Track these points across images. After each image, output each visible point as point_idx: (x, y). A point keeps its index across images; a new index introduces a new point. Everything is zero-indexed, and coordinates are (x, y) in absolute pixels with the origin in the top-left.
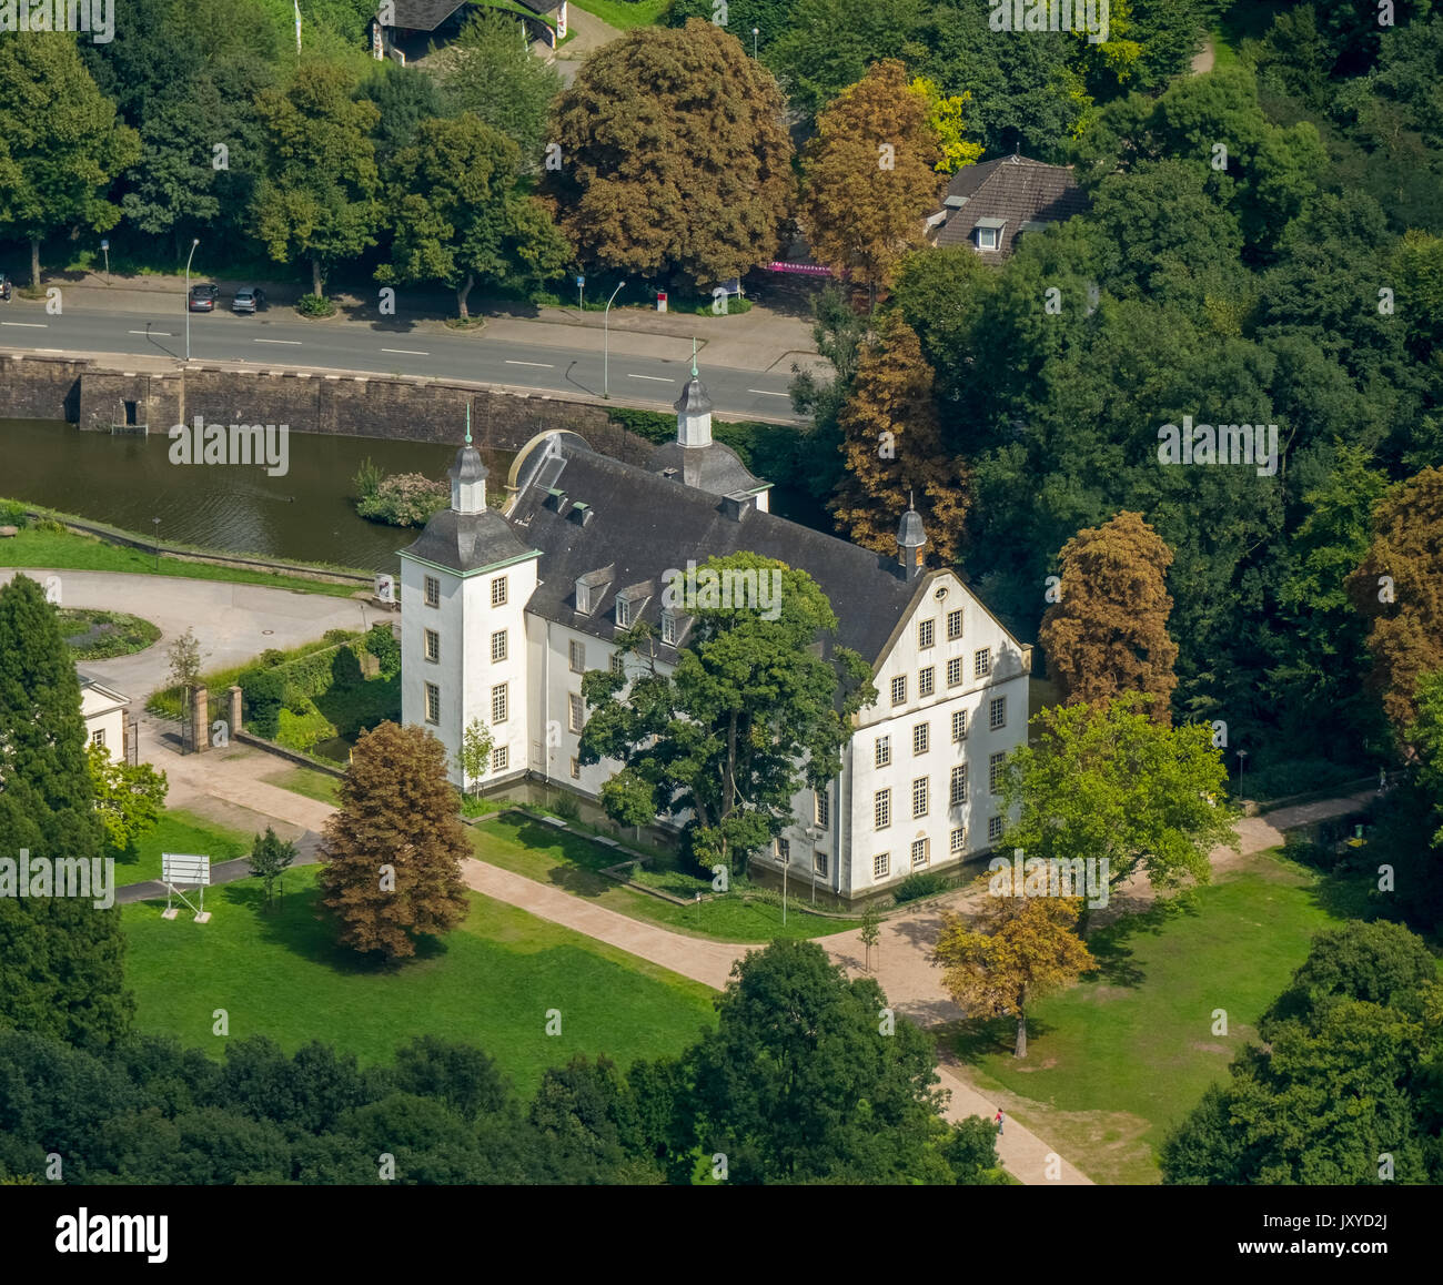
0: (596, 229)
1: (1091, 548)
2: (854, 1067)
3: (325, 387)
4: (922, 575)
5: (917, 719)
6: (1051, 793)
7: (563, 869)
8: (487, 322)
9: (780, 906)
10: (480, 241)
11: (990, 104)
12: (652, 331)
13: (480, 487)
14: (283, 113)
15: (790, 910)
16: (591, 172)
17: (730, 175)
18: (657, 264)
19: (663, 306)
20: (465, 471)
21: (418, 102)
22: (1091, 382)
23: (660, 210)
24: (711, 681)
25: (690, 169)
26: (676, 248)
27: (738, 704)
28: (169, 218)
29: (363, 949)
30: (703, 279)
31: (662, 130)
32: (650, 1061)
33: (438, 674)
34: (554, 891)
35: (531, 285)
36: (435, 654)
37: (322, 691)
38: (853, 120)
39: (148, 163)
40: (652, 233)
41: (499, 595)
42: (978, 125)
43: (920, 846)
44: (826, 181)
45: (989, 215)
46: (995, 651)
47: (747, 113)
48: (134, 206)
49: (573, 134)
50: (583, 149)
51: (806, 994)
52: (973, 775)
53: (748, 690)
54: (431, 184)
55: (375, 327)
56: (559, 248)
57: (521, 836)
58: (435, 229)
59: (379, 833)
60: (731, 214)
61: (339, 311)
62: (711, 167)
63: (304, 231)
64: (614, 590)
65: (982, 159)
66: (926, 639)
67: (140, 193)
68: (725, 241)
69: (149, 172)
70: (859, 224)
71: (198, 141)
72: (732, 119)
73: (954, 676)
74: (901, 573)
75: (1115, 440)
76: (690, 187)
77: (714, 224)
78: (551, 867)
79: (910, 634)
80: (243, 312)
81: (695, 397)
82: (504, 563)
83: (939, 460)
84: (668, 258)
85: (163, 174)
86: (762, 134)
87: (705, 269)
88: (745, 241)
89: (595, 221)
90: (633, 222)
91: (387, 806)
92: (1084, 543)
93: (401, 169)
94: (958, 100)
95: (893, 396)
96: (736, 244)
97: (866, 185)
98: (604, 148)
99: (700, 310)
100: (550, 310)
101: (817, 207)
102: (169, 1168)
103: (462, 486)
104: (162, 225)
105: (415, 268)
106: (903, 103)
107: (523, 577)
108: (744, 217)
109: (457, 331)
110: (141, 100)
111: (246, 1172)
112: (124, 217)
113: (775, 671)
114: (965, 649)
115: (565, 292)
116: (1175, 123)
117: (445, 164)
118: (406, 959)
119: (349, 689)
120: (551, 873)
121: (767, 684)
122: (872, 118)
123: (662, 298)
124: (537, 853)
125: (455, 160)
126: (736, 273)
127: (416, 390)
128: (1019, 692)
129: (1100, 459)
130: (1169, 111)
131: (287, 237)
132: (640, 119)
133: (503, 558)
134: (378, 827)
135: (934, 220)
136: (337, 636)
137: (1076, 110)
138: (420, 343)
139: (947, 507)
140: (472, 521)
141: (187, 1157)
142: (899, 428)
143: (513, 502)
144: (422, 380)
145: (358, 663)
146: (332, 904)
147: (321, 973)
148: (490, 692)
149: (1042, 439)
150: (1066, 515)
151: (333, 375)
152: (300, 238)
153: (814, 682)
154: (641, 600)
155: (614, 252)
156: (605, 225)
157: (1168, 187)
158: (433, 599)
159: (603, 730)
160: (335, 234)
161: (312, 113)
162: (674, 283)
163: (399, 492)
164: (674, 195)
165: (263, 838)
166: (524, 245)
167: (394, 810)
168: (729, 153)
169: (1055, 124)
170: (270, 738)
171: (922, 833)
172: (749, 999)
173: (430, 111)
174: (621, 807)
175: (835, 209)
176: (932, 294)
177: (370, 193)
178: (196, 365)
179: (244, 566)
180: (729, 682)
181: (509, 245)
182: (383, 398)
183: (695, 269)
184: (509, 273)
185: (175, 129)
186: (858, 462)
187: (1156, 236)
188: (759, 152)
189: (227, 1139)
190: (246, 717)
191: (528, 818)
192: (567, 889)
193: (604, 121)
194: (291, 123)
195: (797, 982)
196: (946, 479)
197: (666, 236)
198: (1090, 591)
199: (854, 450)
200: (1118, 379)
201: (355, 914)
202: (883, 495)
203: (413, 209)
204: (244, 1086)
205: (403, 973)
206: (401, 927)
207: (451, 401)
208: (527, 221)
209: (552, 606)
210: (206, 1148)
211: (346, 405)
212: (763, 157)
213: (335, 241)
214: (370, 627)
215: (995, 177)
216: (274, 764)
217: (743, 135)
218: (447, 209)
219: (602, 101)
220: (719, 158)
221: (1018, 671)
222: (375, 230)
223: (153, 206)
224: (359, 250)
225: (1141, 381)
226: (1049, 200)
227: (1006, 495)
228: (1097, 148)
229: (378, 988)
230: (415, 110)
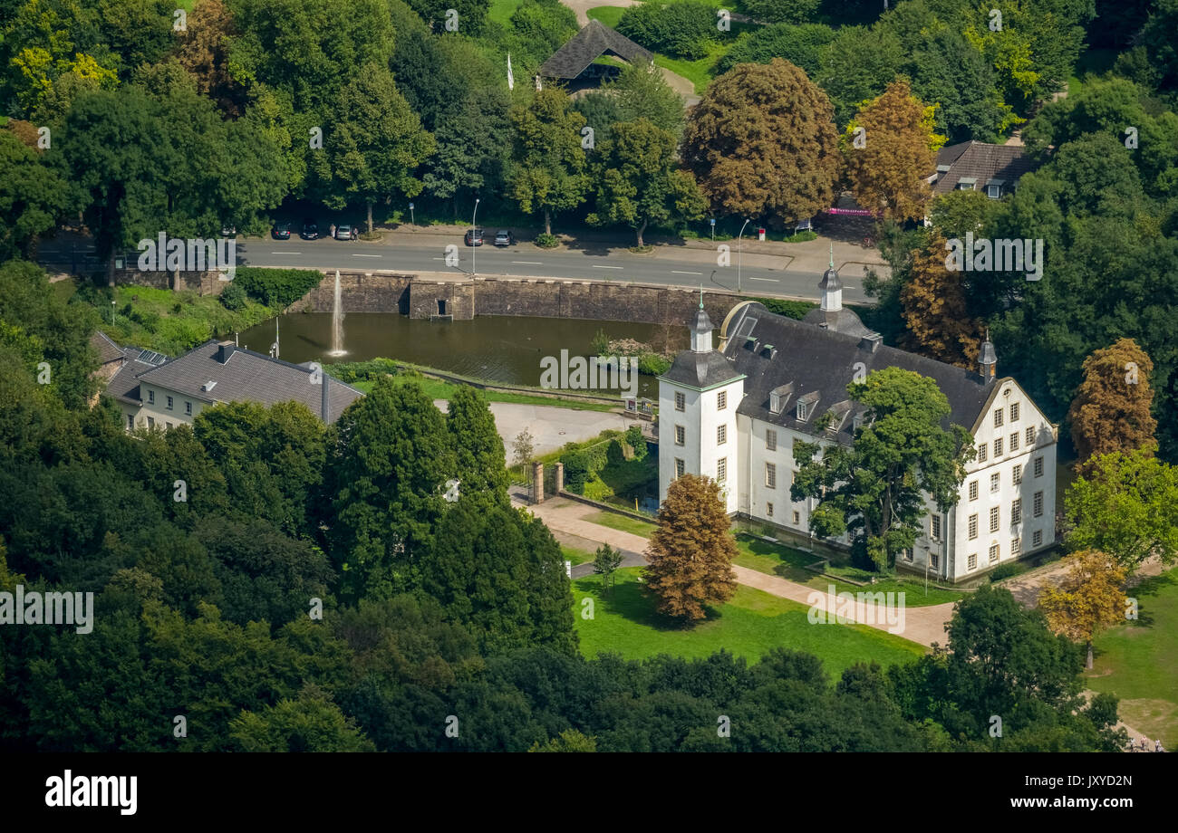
0: (722, 189)
1: (1104, 360)
2: (1037, 662)
3: (563, 288)
4: (994, 382)
5: (992, 471)
6: (1100, 507)
7: (782, 567)
8: (655, 249)
9: (923, 586)
10: (653, 197)
11: (950, 111)
12: (758, 252)
13: (709, 336)
14: (528, 120)
15: (929, 587)
16: (717, 154)
17: (803, 154)
18: (760, 211)
19: (762, 237)
20: (700, 325)
21: (607, 113)
22: (1075, 266)
23: (762, 177)
24: (882, 445)
25: (779, 151)
26: (773, 200)
27: (900, 459)
28: (453, 188)
29: (674, 614)
30: (789, 219)
31: (763, 127)
32: (901, 666)
33: (682, 453)
34: (779, 580)
35: (679, 226)
36: (682, 441)
37: (601, 468)
38: (880, 119)
39: (440, 154)
40: (757, 191)
41: (722, 403)
42: (943, 124)
43: (994, 549)
44: (866, 156)
45: (966, 176)
46: (1037, 428)
47: (812, 116)
48: (430, 181)
49: (706, 131)
50: (712, 140)
51: (1003, 619)
52: (1024, 505)
53: (904, 450)
54: (622, 163)
55: (585, 253)
56: (701, 201)
57: (751, 548)
58: (626, 190)
59: (685, 542)
60: (806, 178)
61: (561, 244)
62: (792, 149)
63: (542, 193)
64: (795, 398)
65: (947, 145)
66: (999, 421)
67: (435, 173)
68: (803, 195)
69: (440, 159)
70: (889, 182)
71: (470, 139)
72: (804, 119)
73: (1014, 445)
74: (981, 381)
75: (1088, 302)
76: (779, 161)
77: (796, 185)
78: (774, 566)
79: (989, 418)
80: (501, 246)
81: (832, 279)
82: (725, 382)
83: (967, 320)
84: (767, 207)
85: (449, 160)
86: (820, 130)
87: (790, 213)
88: (815, 194)
89: (722, 184)
90: (746, 184)
91: (689, 524)
92: (1099, 358)
93: (601, 154)
94: (932, 108)
95: (937, 282)
96: (809, 197)
97: (892, 157)
98: (725, 139)
99: (786, 239)
100: (692, 241)
101: (860, 171)
102: (649, 726)
103: (698, 335)
104: (449, 193)
105: (614, 215)
106: (910, 108)
107: (735, 391)
108: (814, 180)
109: (638, 254)
110: (434, 115)
111: (695, 728)
112: (425, 188)
113: (921, 438)
114: (1020, 427)
115: (702, 230)
116: (1091, 114)
117: (631, 149)
118: (697, 621)
119: (618, 466)
120: (775, 569)
121: (916, 447)
122: (892, 117)
123: (762, 232)
124: (763, 558)
125: (637, 147)
126: (809, 215)
127: (621, 290)
128: (1051, 454)
129: (1080, 314)
130: (1087, 106)
131: (531, 197)
132: (748, 120)
133: (724, 379)
134: (684, 538)
135: (930, 180)
136: (608, 434)
137: (1002, 114)
138: (616, 262)
139: (971, 350)
140: (705, 357)
141: (659, 719)
142: (941, 302)
143: (724, 347)
144: (625, 284)
145: (622, 450)
146: (654, 587)
147: (646, 630)
148: (716, 463)
149: (1034, 305)
150: (1061, 349)
151: (568, 281)
152: (540, 198)
153: (942, 445)
154: (813, 403)
155: (734, 203)
156: (728, 186)
157: (1104, 149)
158: (681, 405)
159: (808, 479)
160: (561, 195)
161: (544, 120)
162: (771, 222)
163: (622, 350)
164: (771, 167)
165: (602, 549)
166: (679, 199)
167: (694, 528)
168: (804, 141)
169: (990, 123)
170: (581, 494)
171: (995, 541)
172: (967, 623)
173: (614, 118)
174: (825, 524)
175: (873, 173)
176: (959, 218)
177: (580, 170)
178: (481, 277)
179: (539, 394)
180: (893, 446)
181: (670, 201)
182: (600, 295)
183: (784, 213)
184: (669, 217)
185: (456, 132)
186: (914, 323)
187: (1098, 179)
188: (819, 139)
189: (682, 707)
190: (566, 482)
191: (753, 538)
192: (787, 578)
193: (726, 122)
194: (533, 126)
195: (998, 612)
196: (970, 332)
197: (766, 193)
198: (1105, 387)
199: (912, 316)
200: (1090, 264)
201: (668, 593)
202: (931, 343)
203: (612, 178)
204: (676, 680)
205: (698, 628)
206: (697, 600)
207: (643, 295)
208: (681, 184)
209: (755, 408)
210: (670, 714)
211: (577, 300)
212: (822, 144)
213: (560, 200)
214: (628, 428)
215: (969, 152)
216: (587, 510)
217: (811, 129)
218: (633, 177)
219: (724, 110)
220: (797, 144)
221: (1050, 441)
222: (584, 193)
223: (442, 181)
224: (575, 205)
225: (1105, 264)
226: (1003, 166)
227: (1011, 341)
228: (1040, 131)
229: (684, 639)
230: (606, 117)
